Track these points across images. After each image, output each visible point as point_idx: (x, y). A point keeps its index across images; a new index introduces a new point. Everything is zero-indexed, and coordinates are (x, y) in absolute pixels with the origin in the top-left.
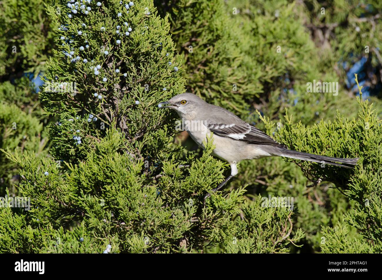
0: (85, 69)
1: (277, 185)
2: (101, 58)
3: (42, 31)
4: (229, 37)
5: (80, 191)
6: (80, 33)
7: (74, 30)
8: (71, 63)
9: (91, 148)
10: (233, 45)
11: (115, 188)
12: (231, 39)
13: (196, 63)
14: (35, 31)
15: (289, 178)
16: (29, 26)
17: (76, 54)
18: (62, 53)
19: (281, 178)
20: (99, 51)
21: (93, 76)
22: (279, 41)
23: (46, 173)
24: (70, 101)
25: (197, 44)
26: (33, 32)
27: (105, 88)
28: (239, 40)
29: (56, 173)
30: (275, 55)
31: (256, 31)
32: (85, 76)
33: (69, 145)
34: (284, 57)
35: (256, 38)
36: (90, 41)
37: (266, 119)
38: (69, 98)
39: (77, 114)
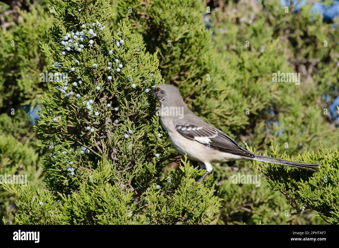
0: (78, 104)
1: (262, 213)
2: (93, 93)
3: (38, 65)
4: (216, 71)
5: (73, 220)
6: (73, 69)
7: (67, 67)
8: (65, 98)
9: (83, 179)
10: (220, 79)
11: (107, 217)
12: (218, 73)
13: (185, 95)
14: (31, 65)
15: (274, 206)
16: (26, 61)
17: (69, 89)
18: (56, 88)
19: (266, 206)
20: (91, 87)
21: (85, 111)
22: (264, 75)
23: (41, 203)
24: (64, 135)
25: (186, 78)
26: (29, 66)
27: (97, 121)
28: (225, 74)
29: (50, 203)
30: (260, 88)
31: (242, 65)
32: (78, 111)
33: (63, 176)
34: (268, 90)
35: (243, 72)
36: (82, 77)
37: (253, 149)
38: (63, 131)
39: (70, 147)
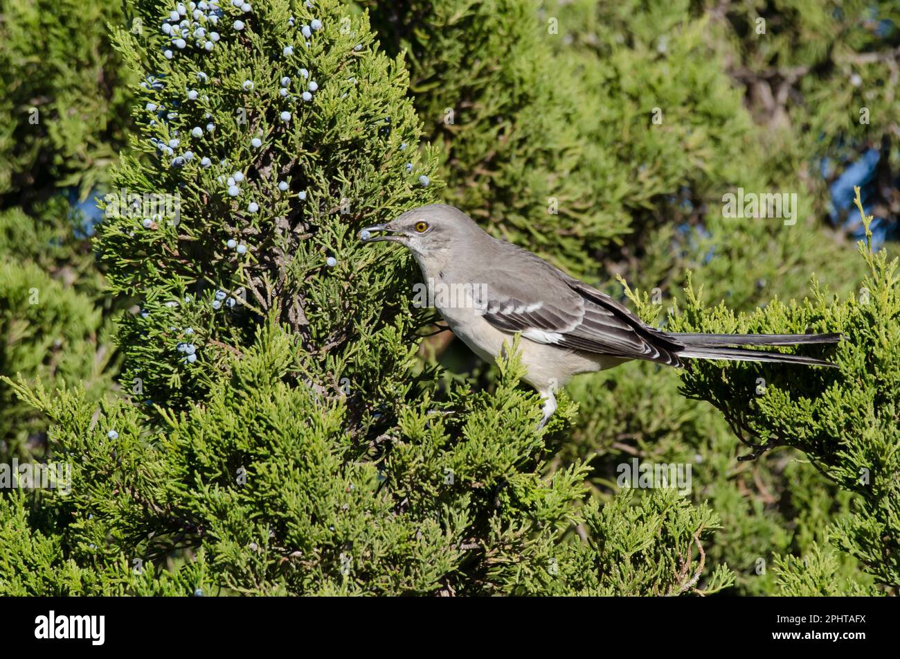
0: (205, 181)
1: (665, 456)
2: (244, 155)
3: (99, 86)
4: (551, 98)
5: (194, 476)
6: (192, 94)
7: (177, 88)
8: (171, 168)
9: (219, 371)
10: (559, 119)
11: (279, 468)
12: (555, 105)
13: (472, 161)
14: (82, 85)
15: (694, 439)
16: (69, 74)
17: (183, 145)
18: (149, 143)
19: (674, 438)
20: (238, 138)
21: (224, 200)
22: (670, 109)
23: (112, 433)
24: (170, 260)
25: (474, 117)
26: (78, 88)
27: (254, 226)
28: (573, 107)
29: (136, 434)
30: (661, 143)
31: (614, 84)
32: (205, 199)
33: (167, 366)
34: (681, 146)
35: (616, 101)
36: (216, 114)
37: (642, 296)
38: (166, 251)
39: (186, 291)
